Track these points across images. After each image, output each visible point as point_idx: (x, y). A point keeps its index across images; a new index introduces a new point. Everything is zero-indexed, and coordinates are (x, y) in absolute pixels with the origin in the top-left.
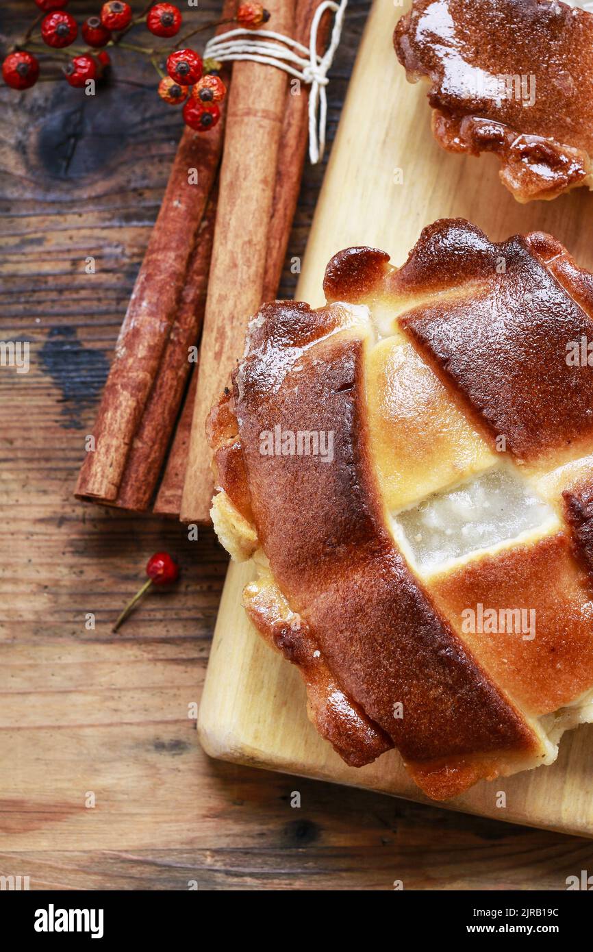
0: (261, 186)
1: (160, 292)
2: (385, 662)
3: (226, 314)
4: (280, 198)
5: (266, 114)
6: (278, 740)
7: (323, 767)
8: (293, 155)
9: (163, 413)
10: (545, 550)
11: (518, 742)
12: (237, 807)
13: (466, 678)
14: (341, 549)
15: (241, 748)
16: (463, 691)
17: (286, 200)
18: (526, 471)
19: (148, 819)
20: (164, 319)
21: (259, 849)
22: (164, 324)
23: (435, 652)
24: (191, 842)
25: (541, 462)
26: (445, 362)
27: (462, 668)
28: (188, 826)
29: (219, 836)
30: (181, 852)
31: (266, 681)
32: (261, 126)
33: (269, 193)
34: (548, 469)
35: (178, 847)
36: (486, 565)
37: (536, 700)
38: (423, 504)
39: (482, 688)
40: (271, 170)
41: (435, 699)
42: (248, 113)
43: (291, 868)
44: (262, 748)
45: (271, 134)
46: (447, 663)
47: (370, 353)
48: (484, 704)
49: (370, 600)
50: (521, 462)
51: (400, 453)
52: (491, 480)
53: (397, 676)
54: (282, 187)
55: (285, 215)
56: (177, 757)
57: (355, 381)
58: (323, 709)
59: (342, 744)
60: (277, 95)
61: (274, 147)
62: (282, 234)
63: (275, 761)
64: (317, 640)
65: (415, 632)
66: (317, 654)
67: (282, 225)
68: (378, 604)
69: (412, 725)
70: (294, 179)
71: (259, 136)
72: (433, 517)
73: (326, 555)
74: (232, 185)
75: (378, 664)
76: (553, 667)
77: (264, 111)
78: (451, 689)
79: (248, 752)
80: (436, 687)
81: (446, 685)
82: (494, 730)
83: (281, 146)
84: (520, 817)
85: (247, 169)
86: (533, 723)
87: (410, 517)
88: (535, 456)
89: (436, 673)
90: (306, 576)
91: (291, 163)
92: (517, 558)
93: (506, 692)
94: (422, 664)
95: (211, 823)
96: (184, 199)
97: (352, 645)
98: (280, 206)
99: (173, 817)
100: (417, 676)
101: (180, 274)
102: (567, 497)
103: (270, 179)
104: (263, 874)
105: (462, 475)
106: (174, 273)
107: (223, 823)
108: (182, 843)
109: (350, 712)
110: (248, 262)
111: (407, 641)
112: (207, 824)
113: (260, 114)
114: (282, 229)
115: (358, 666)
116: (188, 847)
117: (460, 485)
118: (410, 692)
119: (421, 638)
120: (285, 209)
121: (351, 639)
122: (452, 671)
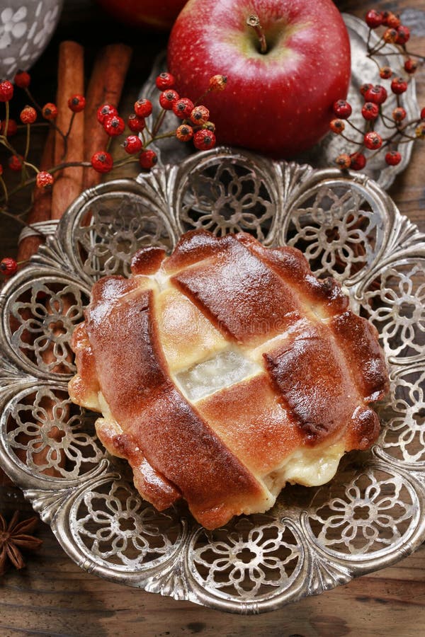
2: (174, 447)
10: (255, 383)
11: (249, 489)
13: (218, 451)
14: (147, 391)
16: (218, 458)
18: (244, 348)
23: (201, 438)
25: (251, 343)
26: (197, 293)
34: (255, 347)
36: (225, 392)
37: (259, 465)
38: (190, 369)
46: (208, 443)
47: (157, 297)
48: (230, 465)
49: (164, 415)
50: (240, 343)
51: (175, 341)
52: (224, 355)
53: (181, 454)
57: (148, 306)
64: (137, 442)
65: (189, 428)
66: (137, 449)
68: (169, 416)
69: (191, 479)
72: (195, 374)
73: (139, 395)
75: (171, 448)
76: (266, 445)
78: (211, 457)
80: (203, 457)
81: (208, 455)
82: (237, 480)
86: (259, 478)
87: (185, 376)
88: (248, 339)
89: (203, 449)
90: (129, 409)
92: (239, 388)
93: (243, 461)
94: (194, 445)
100: (192, 453)
102: (265, 356)
105: (209, 352)
109: (158, 482)
111: (186, 434)
115: (159, 451)
117: (209, 358)
118: (189, 462)
119: (192, 431)
121: (155, 437)
122: (210, 447)
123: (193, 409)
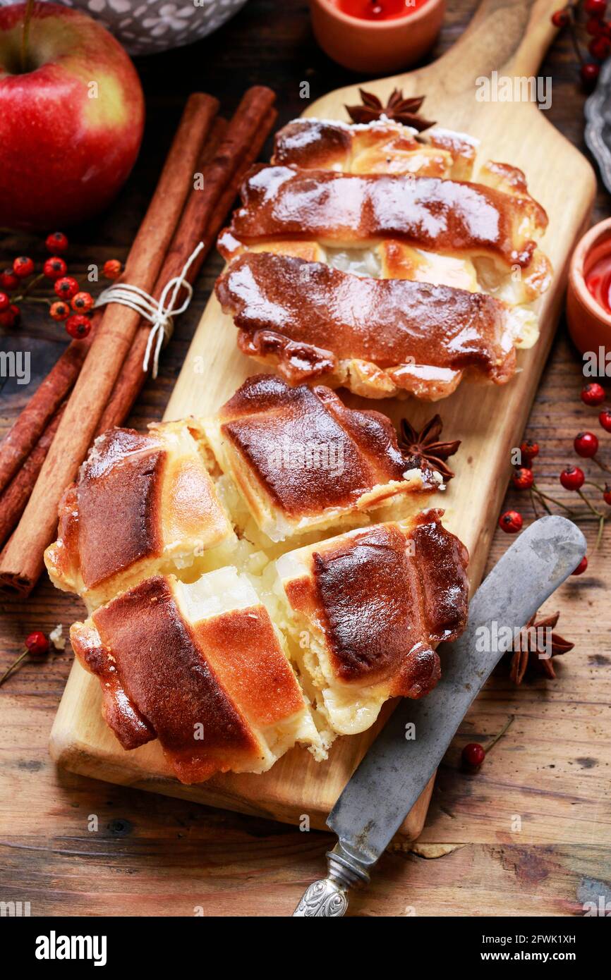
1: (22, 434)
2: (155, 674)
4: (120, 391)
5: (119, 335)
8: (135, 367)
11: (240, 742)
12: (74, 809)
13: (208, 689)
15: (75, 745)
16: (205, 698)
17: (123, 394)
20: (20, 450)
23: (189, 668)
24: (38, 830)
27: (207, 681)
28: (37, 820)
29: (58, 828)
30: (30, 837)
32: (113, 341)
33: (110, 383)
35: (28, 833)
39: (218, 696)
40: (114, 369)
41: (186, 702)
42: (107, 333)
43: (109, 853)
45: (120, 347)
46: (197, 676)
48: (219, 708)
49: (150, 631)
53: (162, 684)
54: (122, 384)
55: (121, 403)
56: (34, 774)
57: (155, 470)
58: (111, 707)
59: (121, 731)
60: (129, 325)
61: (120, 356)
65: (177, 653)
66: (112, 668)
68: (156, 633)
69: (168, 718)
70: (133, 383)
71: (110, 347)
74: (86, 374)
75: (150, 675)
76: (275, 691)
77: (118, 333)
78: (197, 695)
80: (188, 693)
81: (194, 692)
83: (126, 357)
85: (97, 365)
89: (188, 683)
91: (132, 372)
93: (238, 705)
94: (179, 676)
95: (53, 819)
96: (54, 382)
97: (135, 662)
98: (118, 396)
99: (26, 814)
100: (175, 684)
103: (112, 374)
104: (87, 855)
106: (35, 424)
107: (63, 818)
108: (31, 831)
109: (131, 714)
111: (172, 660)
112: (50, 820)
113: (114, 334)
115: (137, 676)
118: (169, 696)
119: (180, 658)
120: (122, 399)
121: (135, 658)
122: (198, 683)
123: (187, 630)
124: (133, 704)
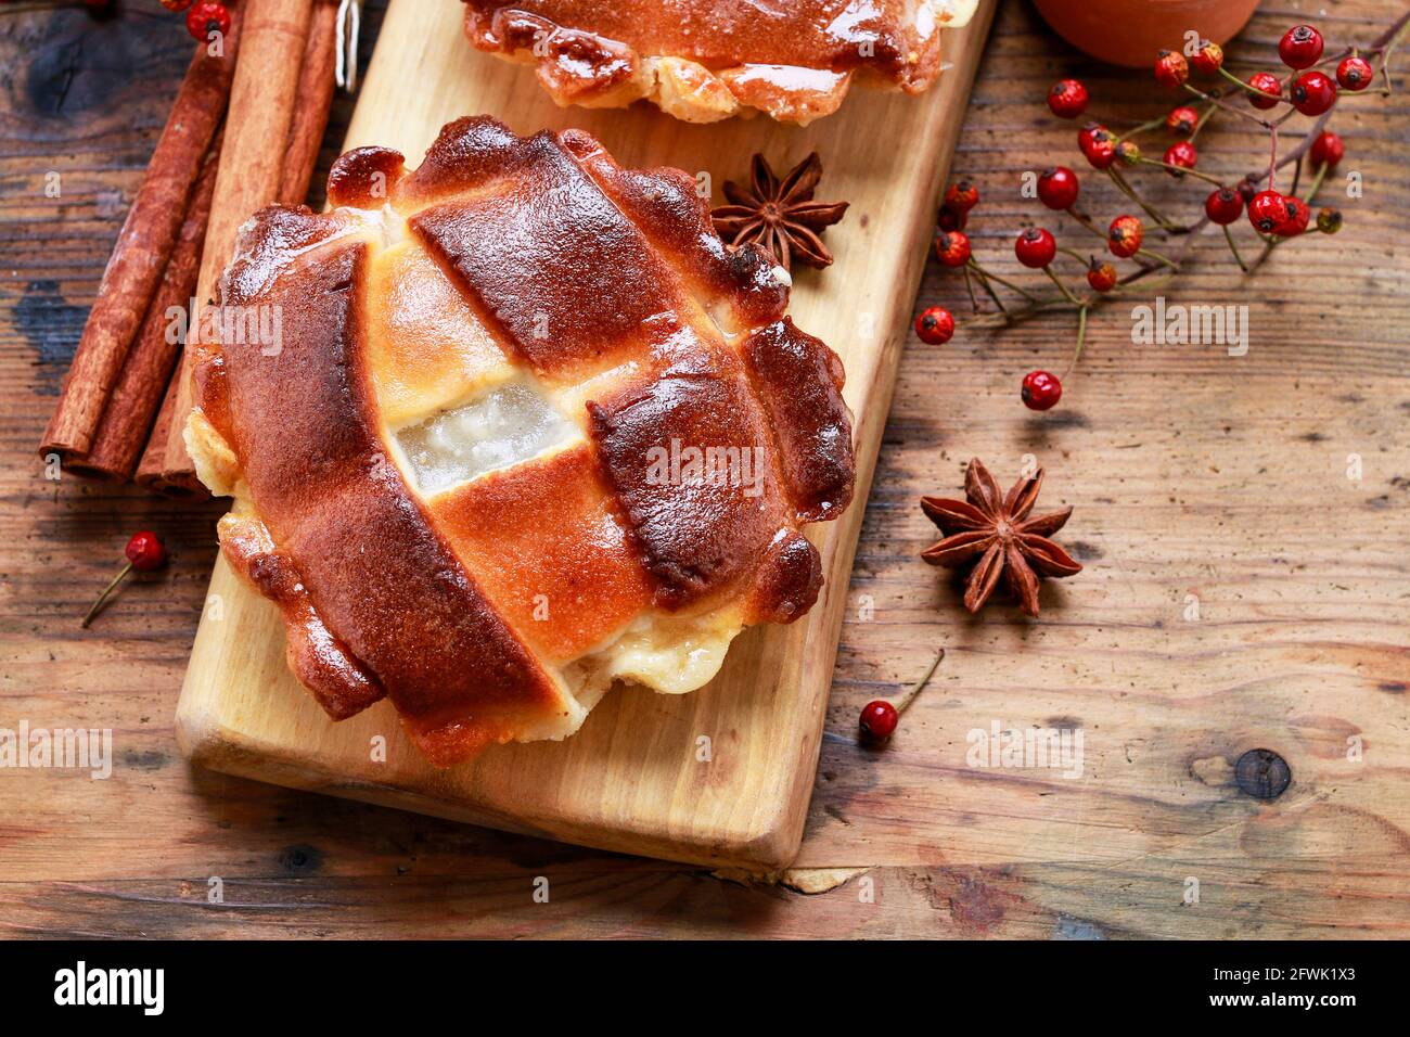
0: (275, 105)
1: (152, 222)
2: (375, 591)
3: (226, 242)
4: (301, 125)
5: (285, 27)
6: (264, 722)
7: (316, 755)
8: (319, 79)
9: (152, 362)
10: (564, 465)
11: (528, 691)
12: (222, 830)
13: (466, 606)
14: (329, 464)
15: (219, 733)
16: (464, 622)
17: (307, 129)
18: (547, 384)
19: (112, 844)
20: (156, 252)
21: (248, 879)
22: (156, 258)
23: (431, 575)
24: (165, 871)
25: (565, 373)
26: (457, 259)
27: (462, 595)
28: (162, 853)
29: (198, 865)
30: (150, 882)
31: (253, 655)
32: (278, 40)
33: (285, 114)
34: (573, 383)
35: (147, 877)
36: (496, 481)
37: (554, 643)
38: (429, 422)
39: (485, 618)
40: (289, 89)
41: (432, 632)
42: (264, 25)
43: (284, 901)
44: (245, 732)
45: (290, 47)
46: (446, 588)
47: (376, 260)
48: (488, 638)
49: (359, 520)
50: (540, 371)
51: (401, 360)
52: (509, 396)
53: (388, 606)
54: (303, 112)
55: (307, 145)
56: (152, 773)
57: (351, 280)
58: (304, 651)
59: (325, 690)
60: (299, 7)
61: (294, 64)
62: (303, 166)
63: (260, 747)
64: (301, 572)
65: (408, 553)
66: (299, 587)
67: (300, 157)
68: (368, 523)
69: (405, 662)
70: (320, 106)
71: (275, 50)
72: (439, 435)
73: (312, 472)
74: (242, 104)
75: (366, 593)
76: (573, 602)
77: (282, 23)
78: (451, 619)
79: (228, 736)
80: (433, 618)
81: (444, 614)
82: (500, 671)
83: (303, 64)
84: (551, 813)
85: (259, 85)
86: (551, 672)
87: (414, 435)
88: (558, 366)
89: (433, 602)
90: (289, 500)
91: (316, 87)
92: (531, 474)
93: (518, 631)
94: (417, 591)
95: (189, 849)
96: (187, 122)
97: (338, 573)
98: (301, 133)
99: (143, 842)
100: (410, 604)
101: (178, 204)
102: (590, 406)
103: (286, 98)
104: (247, 909)
105: (472, 386)
106: (171, 202)
107: (205, 848)
108: (153, 873)
109: (336, 659)
110: (255, 187)
111: (401, 564)
112: (186, 851)
113: (277, 26)
114: (303, 161)
115: (343, 597)
116: (160, 877)
117: (472, 399)
118: (402, 625)
119: (415, 560)
120: (307, 138)
121: (337, 566)
122: (450, 598)
123: (422, 513)
124: (340, 643)
